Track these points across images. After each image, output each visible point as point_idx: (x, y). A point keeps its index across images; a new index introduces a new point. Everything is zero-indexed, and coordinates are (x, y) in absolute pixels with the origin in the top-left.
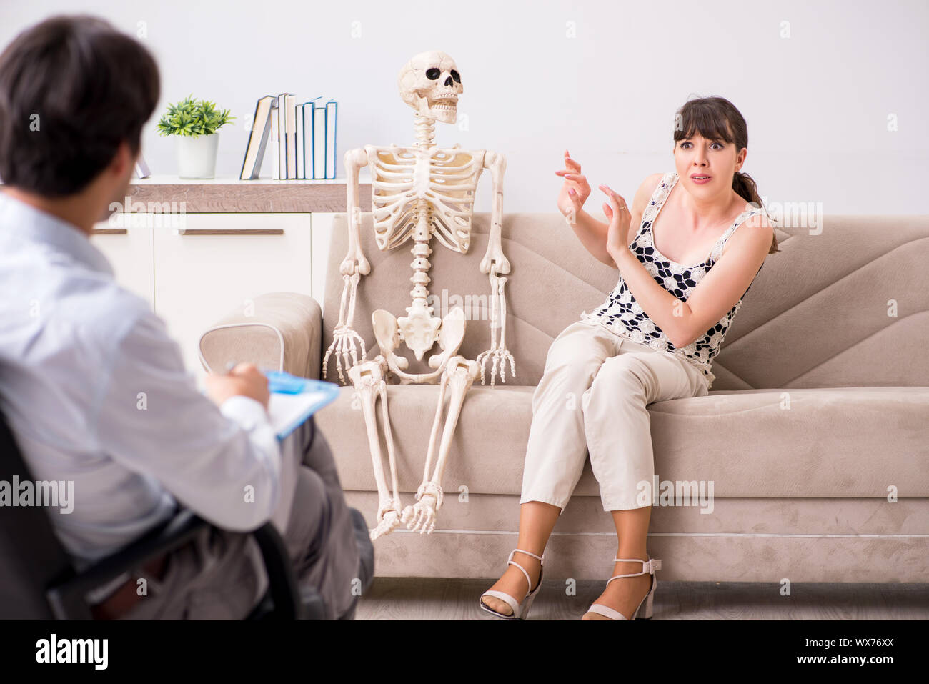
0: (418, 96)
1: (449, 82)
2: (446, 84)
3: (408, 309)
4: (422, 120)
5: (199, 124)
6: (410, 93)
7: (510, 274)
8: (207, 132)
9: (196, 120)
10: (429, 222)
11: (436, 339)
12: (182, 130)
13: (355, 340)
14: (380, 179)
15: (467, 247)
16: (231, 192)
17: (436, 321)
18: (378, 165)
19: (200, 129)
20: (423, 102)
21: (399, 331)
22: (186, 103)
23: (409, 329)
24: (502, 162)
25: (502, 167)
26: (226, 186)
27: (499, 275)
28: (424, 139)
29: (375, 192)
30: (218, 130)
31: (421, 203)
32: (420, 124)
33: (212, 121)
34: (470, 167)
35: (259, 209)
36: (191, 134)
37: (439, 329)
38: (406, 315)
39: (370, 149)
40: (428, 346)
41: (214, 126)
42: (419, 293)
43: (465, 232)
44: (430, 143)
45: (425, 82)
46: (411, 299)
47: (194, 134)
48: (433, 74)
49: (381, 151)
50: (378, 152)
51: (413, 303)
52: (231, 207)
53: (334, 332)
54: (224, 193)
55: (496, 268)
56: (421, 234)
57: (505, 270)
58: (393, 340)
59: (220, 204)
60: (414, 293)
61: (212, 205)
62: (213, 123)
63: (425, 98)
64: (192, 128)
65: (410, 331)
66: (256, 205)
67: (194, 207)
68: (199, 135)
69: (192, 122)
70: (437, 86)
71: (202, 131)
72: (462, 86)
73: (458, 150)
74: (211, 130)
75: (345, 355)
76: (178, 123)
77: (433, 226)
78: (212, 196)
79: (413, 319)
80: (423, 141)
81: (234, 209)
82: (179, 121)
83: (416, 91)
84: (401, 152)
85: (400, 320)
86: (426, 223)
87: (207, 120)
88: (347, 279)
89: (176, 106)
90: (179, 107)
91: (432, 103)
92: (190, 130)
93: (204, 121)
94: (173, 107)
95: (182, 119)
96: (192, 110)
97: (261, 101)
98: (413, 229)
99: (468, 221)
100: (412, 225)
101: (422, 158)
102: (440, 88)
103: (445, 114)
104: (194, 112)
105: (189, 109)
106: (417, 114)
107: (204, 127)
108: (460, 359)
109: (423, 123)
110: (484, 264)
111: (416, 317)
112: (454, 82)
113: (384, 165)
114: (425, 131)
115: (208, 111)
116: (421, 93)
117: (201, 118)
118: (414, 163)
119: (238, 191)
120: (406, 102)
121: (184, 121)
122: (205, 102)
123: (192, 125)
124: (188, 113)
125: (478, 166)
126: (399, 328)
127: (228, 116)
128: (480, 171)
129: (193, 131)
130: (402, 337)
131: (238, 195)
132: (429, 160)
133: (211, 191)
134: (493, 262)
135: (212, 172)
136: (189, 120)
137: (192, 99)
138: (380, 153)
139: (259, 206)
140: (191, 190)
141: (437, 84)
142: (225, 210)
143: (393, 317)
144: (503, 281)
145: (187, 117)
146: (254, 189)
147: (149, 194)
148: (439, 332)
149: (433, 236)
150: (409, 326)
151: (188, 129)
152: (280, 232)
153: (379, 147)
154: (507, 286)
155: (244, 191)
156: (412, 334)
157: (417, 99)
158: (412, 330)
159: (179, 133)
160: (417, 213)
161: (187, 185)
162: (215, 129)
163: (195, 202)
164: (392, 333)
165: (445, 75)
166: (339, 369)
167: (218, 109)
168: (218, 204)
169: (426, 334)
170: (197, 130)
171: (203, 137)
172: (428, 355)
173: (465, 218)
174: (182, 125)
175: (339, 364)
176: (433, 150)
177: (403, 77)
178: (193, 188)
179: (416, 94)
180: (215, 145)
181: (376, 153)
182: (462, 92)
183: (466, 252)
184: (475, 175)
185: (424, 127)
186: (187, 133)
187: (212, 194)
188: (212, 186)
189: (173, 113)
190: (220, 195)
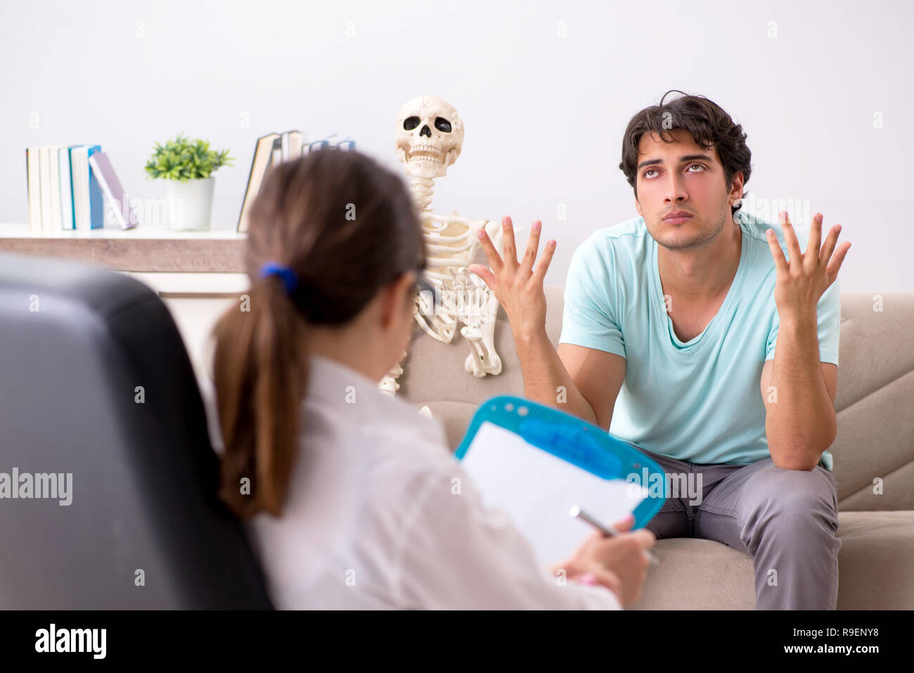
5: (188, 167)
8: (199, 176)
9: (185, 162)
12: (168, 175)
16: (220, 248)
19: (190, 172)
22: (177, 142)
26: (215, 242)
30: (214, 174)
33: (205, 163)
34: (467, 238)
36: (179, 178)
41: (208, 169)
47: (183, 179)
52: (220, 265)
54: (211, 249)
59: (206, 263)
61: (198, 263)
62: (207, 166)
64: (181, 173)
67: (177, 265)
68: (189, 180)
69: (181, 164)
71: (193, 175)
74: (204, 174)
76: (165, 166)
81: (223, 268)
82: (165, 163)
87: (198, 162)
90: (167, 146)
92: (177, 174)
93: (195, 164)
94: (160, 147)
95: (168, 161)
96: (182, 149)
97: (262, 141)
104: (185, 152)
105: (179, 149)
107: (194, 170)
115: (200, 151)
117: (192, 159)
121: (171, 164)
122: (198, 141)
123: (180, 168)
124: (177, 153)
127: (228, 156)
129: (182, 175)
131: (229, 252)
133: (197, 247)
136: (177, 162)
137: (184, 137)
140: (174, 246)
142: (213, 269)
145: (175, 159)
147: (125, 250)
151: (175, 172)
159: (165, 178)
162: (210, 172)
163: (178, 261)
167: (213, 148)
168: (204, 263)
170: (186, 174)
171: (194, 183)
174: (169, 168)
178: (176, 244)
180: (210, 192)
183: (450, 342)
186: (174, 178)
187: (198, 249)
188: (198, 241)
189: (160, 152)
190: (207, 252)
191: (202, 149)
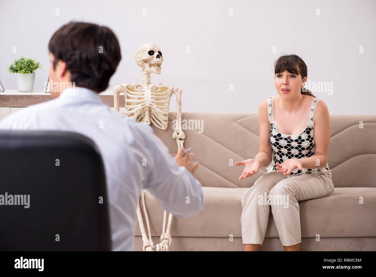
0: (144, 63)
1: (158, 57)
2: (157, 57)
4: (145, 73)
5: (28, 69)
6: (140, 61)
7: (185, 139)
8: (31, 72)
9: (27, 67)
10: (150, 116)
12: (21, 71)
14: (128, 98)
15: (166, 127)
18: (128, 92)
20: (147, 65)
22: (21, 60)
24: (181, 90)
25: (181, 93)
26: (42, 96)
27: (180, 139)
28: (147, 81)
29: (127, 104)
30: (35, 71)
31: (146, 108)
32: (144, 75)
33: (33, 67)
34: (167, 93)
36: (24, 73)
39: (124, 85)
41: (33, 69)
43: (166, 121)
44: (149, 83)
45: (147, 56)
47: (26, 73)
48: (151, 53)
49: (129, 86)
50: (128, 86)
54: (41, 99)
55: (179, 136)
56: (147, 122)
57: (183, 137)
63: (148, 64)
70: (153, 58)
71: (29, 72)
72: (163, 58)
73: (162, 86)
74: (33, 71)
77: (152, 118)
78: (35, 100)
80: (146, 82)
82: (19, 67)
83: (144, 60)
84: (138, 86)
86: (149, 117)
89: (18, 61)
91: (150, 66)
92: (24, 71)
93: (30, 67)
94: (16, 61)
96: (24, 62)
98: (143, 119)
99: (166, 116)
100: (142, 118)
101: (147, 89)
102: (154, 59)
103: (157, 70)
104: (25, 63)
106: (143, 70)
107: (30, 70)
109: (146, 74)
110: (174, 135)
112: (160, 57)
113: (130, 92)
114: (146, 78)
116: (145, 61)
117: (29, 66)
118: (144, 91)
119: (47, 98)
120: (138, 65)
121: (22, 67)
122: (30, 59)
123: (25, 69)
124: (23, 64)
125: (170, 93)
127: (39, 65)
128: (172, 94)
129: (26, 72)
132: (150, 90)
133: (36, 98)
134: (178, 134)
135: (32, 89)
136: (24, 67)
137: (24, 58)
138: (128, 87)
140: (27, 98)
141: (153, 57)
144: (182, 142)
147: (9, 99)
149: (152, 122)
153: (128, 84)
154: (184, 144)
157: (144, 64)
159: (20, 73)
160: (144, 113)
161: (25, 95)
163: (28, 103)
165: (156, 54)
167: (35, 62)
170: (27, 71)
171: (30, 74)
173: (165, 115)
174: (21, 69)
176: (151, 86)
177: (137, 54)
179: (143, 62)
180: (34, 77)
181: (127, 87)
182: (163, 61)
183: (166, 130)
184: (169, 96)
185: (146, 76)
188: (36, 96)
189: (16, 64)
190: (39, 100)
191: (32, 62)
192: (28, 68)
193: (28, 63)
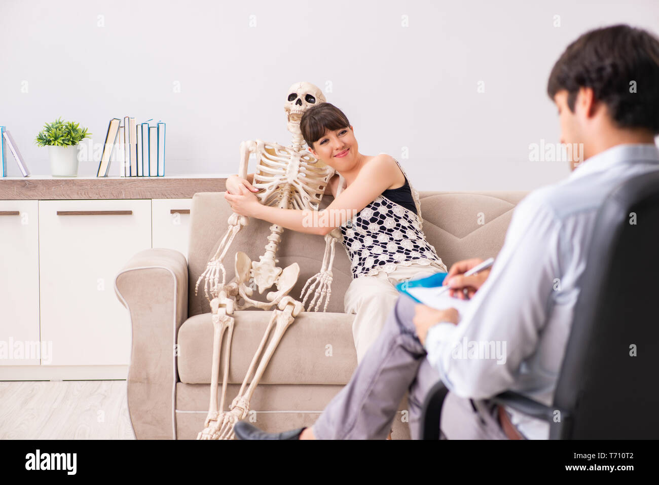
3: (260, 257)
5: (67, 138)
8: (73, 143)
9: (65, 135)
11: (276, 282)
12: (56, 142)
13: (221, 271)
14: (262, 163)
16: (95, 185)
17: (278, 270)
18: (263, 154)
19: (69, 141)
21: (251, 270)
22: (57, 124)
23: (259, 270)
26: (91, 180)
30: (80, 142)
33: (77, 136)
35: (114, 197)
37: (280, 275)
38: (259, 260)
40: (269, 285)
42: (271, 248)
46: (265, 251)
47: (64, 145)
50: (265, 145)
51: (265, 254)
52: (95, 195)
53: (209, 263)
54: (89, 186)
58: (246, 275)
59: (86, 194)
60: (267, 247)
61: (81, 194)
62: (78, 138)
64: (63, 140)
65: (259, 272)
66: (112, 193)
67: (68, 196)
68: (67, 146)
71: (70, 143)
75: (211, 281)
76: (53, 137)
78: (80, 188)
79: (263, 264)
81: (97, 198)
82: (54, 135)
85: (254, 263)
87: (73, 135)
88: (231, 227)
89: (50, 125)
90: (52, 126)
92: (62, 142)
93: (71, 136)
94: (49, 126)
96: (62, 127)
97: (112, 122)
104: (63, 129)
105: (60, 127)
107: (71, 139)
108: (290, 299)
111: (265, 263)
117: (69, 133)
119: (100, 184)
121: (57, 135)
122: (71, 122)
123: (63, 138)
124: (60, 130)
126: (252, 268)
127: (87, 132)
129: (64, 143)
130: (252, 275)
131: (99, 187)
133: (81, 184)
135: (76, 171)
136: (61, 135)
137: (61, 121)
139: (115, 195)
140: (66, 184)
142: (90, 197)
143: (250, 260)
145: (59, 133)
146: (111, 183)
147: (35, 187)
148: (279, 277)
150: (259, 269)
151: (60, 141)
152: (130, 213)
155: (104, 184)
156: (260, 274)
158: (261, 271)
159: (54, 144)
160: (282, 193)
161: (63, 180)
162: (78, 141)
163: (69, 193)
164: (246, 270)
166: (206, 290)
167: (80, 127)
169: (269, 277)
170: (66, 142)
171: (71, 147)
172: (268, 290)
174: (56, 139)
175: (206, 287)
180: (76, 154)
181: (263, 146)
186: (59, 144)
187: (80, 186)
188: (81, 180)
189: (49, 130)
190: (86, 187)
191: (74, 128)
192: (67, 136)
193: (67, 128)
